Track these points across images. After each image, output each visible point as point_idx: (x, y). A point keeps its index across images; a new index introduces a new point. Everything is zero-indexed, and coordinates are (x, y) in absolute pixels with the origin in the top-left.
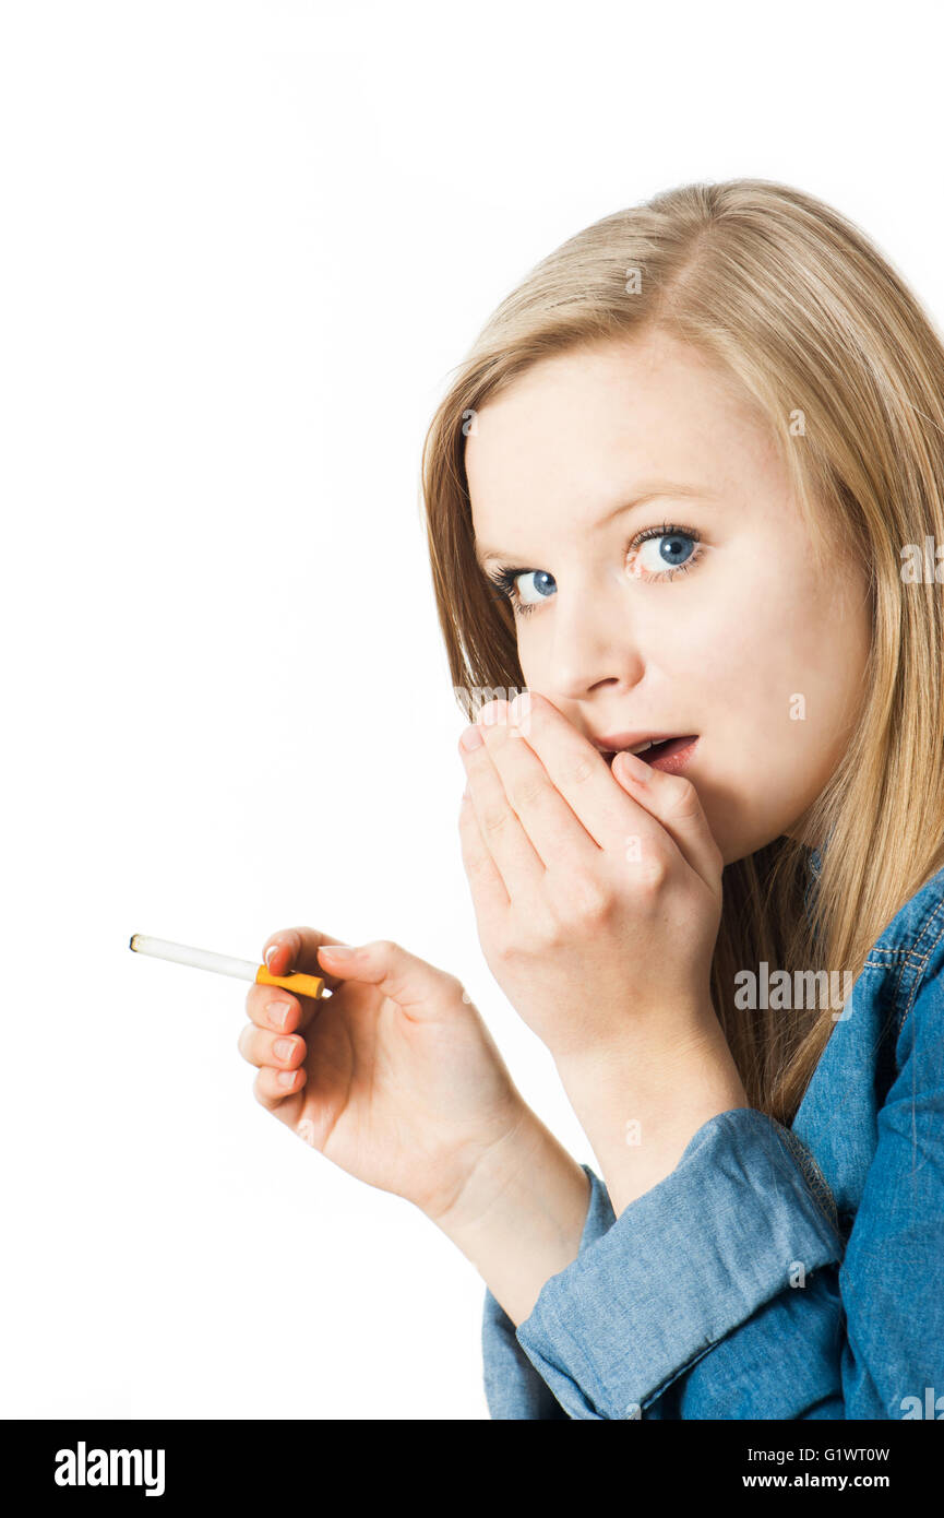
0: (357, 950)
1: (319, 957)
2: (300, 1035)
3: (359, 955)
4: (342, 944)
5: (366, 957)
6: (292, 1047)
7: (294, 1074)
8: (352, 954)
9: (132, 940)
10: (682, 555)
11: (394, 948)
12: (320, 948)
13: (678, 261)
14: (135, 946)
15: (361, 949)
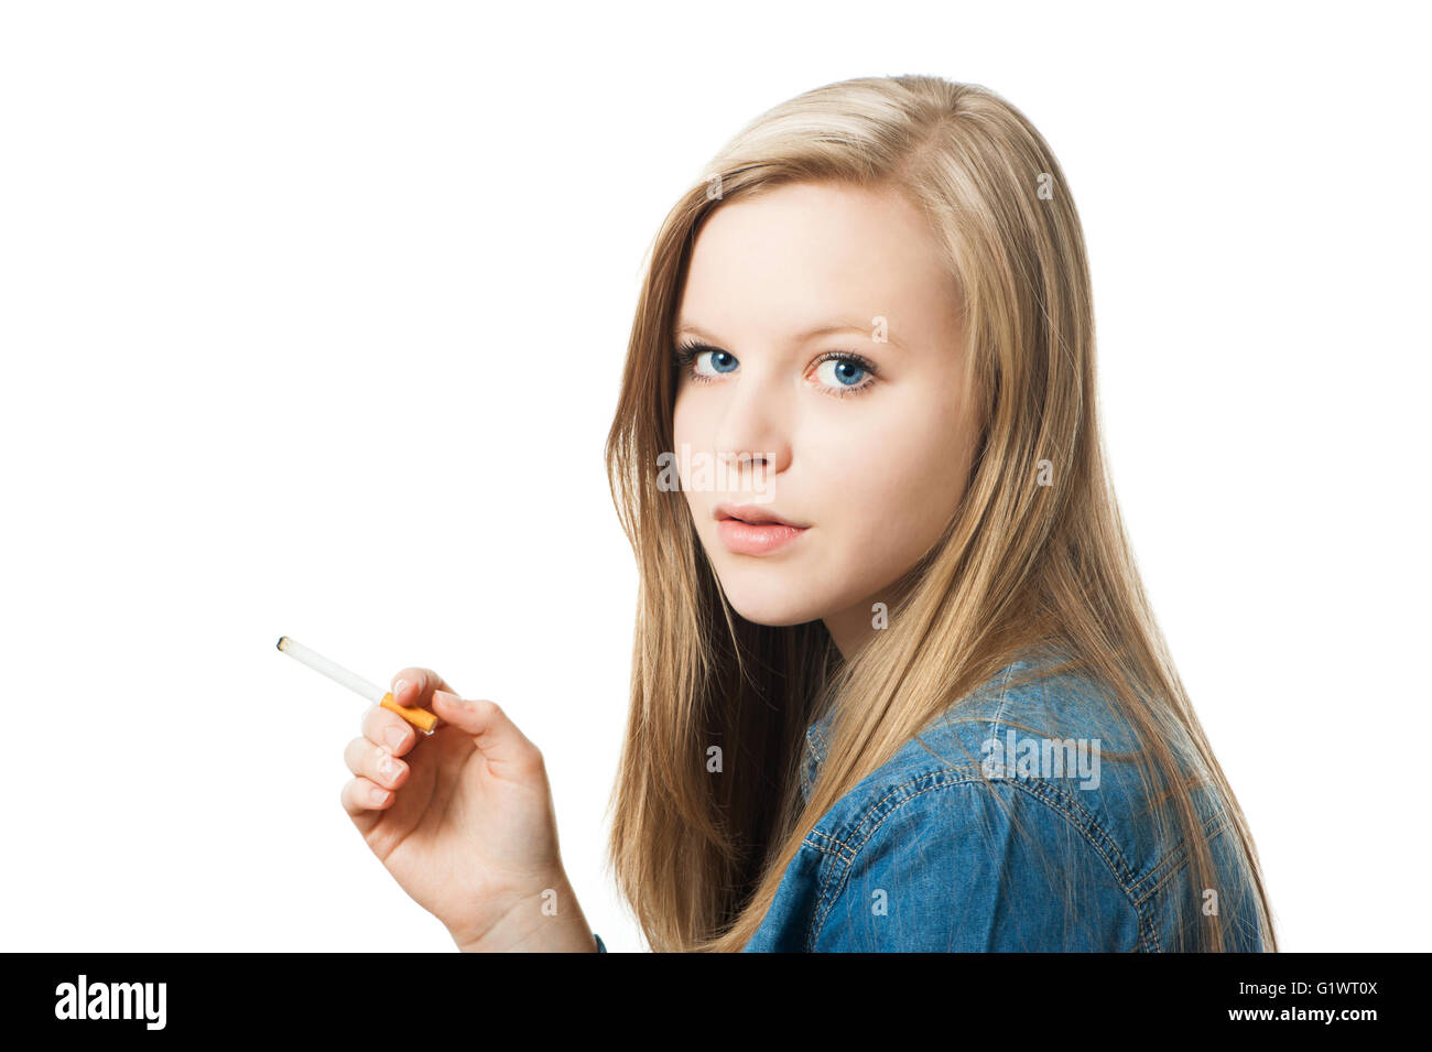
0: (466, 701)
1: (434, 699)
2: (406, 762)
3: (467, 707)
4: (454, 693)
5: (472, 710)
6: (398, 773)
7: (388, 793)
8: (462, 704)
9: (281, 640)
10: (853, 378)
11: (497, 710)
12: (437, 691)
13: (922, 138)
14: (282, 646)
15: (469, 702)
